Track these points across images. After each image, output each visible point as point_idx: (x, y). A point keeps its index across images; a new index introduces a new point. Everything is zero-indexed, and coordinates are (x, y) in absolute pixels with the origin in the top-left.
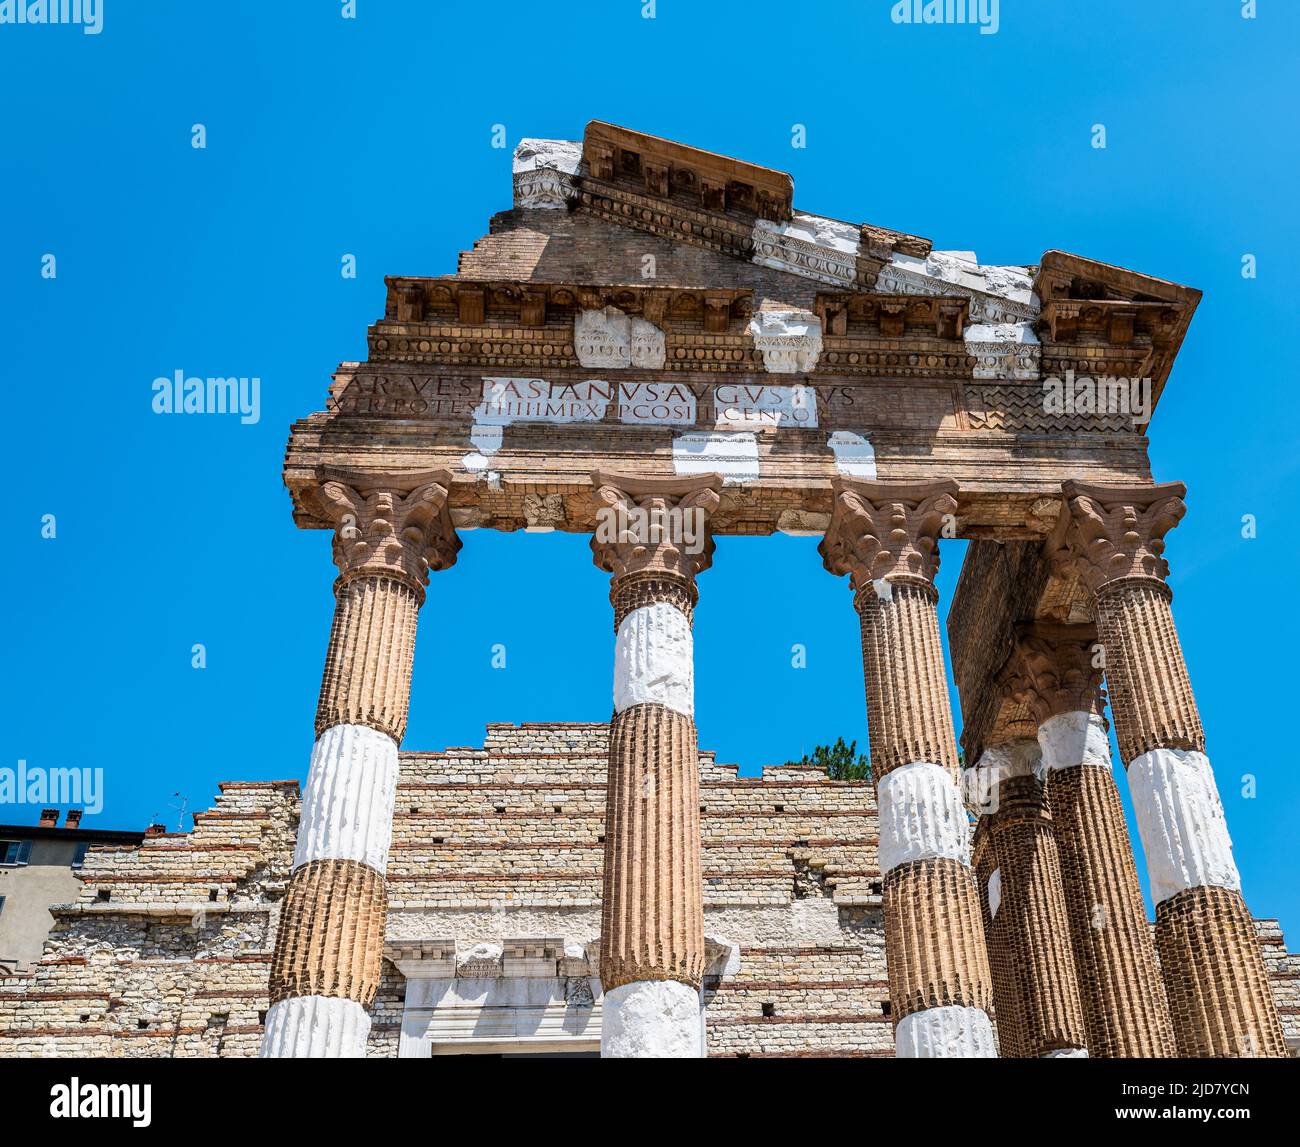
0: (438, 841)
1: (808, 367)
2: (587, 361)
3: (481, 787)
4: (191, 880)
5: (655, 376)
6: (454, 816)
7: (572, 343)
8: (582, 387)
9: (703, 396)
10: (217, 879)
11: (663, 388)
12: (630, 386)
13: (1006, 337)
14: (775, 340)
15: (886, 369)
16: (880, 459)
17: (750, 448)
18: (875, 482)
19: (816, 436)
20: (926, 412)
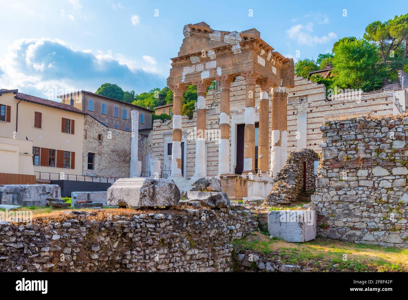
0: (234, 95)
1: (215, 58)
2: (193, 63)
3: (239, 86)
5: (199, 63)
7: (190, 61)
8: (192, 67)
9: (204, 65)
11: (200, 65)
12: (197, 65)
13: (237, 48)
14: (211, 55)
15: (224, 56)
16: (222, 71)
17: (208, 73)
18: (221, 75)
19: (215, 69)
20: (228, 61)
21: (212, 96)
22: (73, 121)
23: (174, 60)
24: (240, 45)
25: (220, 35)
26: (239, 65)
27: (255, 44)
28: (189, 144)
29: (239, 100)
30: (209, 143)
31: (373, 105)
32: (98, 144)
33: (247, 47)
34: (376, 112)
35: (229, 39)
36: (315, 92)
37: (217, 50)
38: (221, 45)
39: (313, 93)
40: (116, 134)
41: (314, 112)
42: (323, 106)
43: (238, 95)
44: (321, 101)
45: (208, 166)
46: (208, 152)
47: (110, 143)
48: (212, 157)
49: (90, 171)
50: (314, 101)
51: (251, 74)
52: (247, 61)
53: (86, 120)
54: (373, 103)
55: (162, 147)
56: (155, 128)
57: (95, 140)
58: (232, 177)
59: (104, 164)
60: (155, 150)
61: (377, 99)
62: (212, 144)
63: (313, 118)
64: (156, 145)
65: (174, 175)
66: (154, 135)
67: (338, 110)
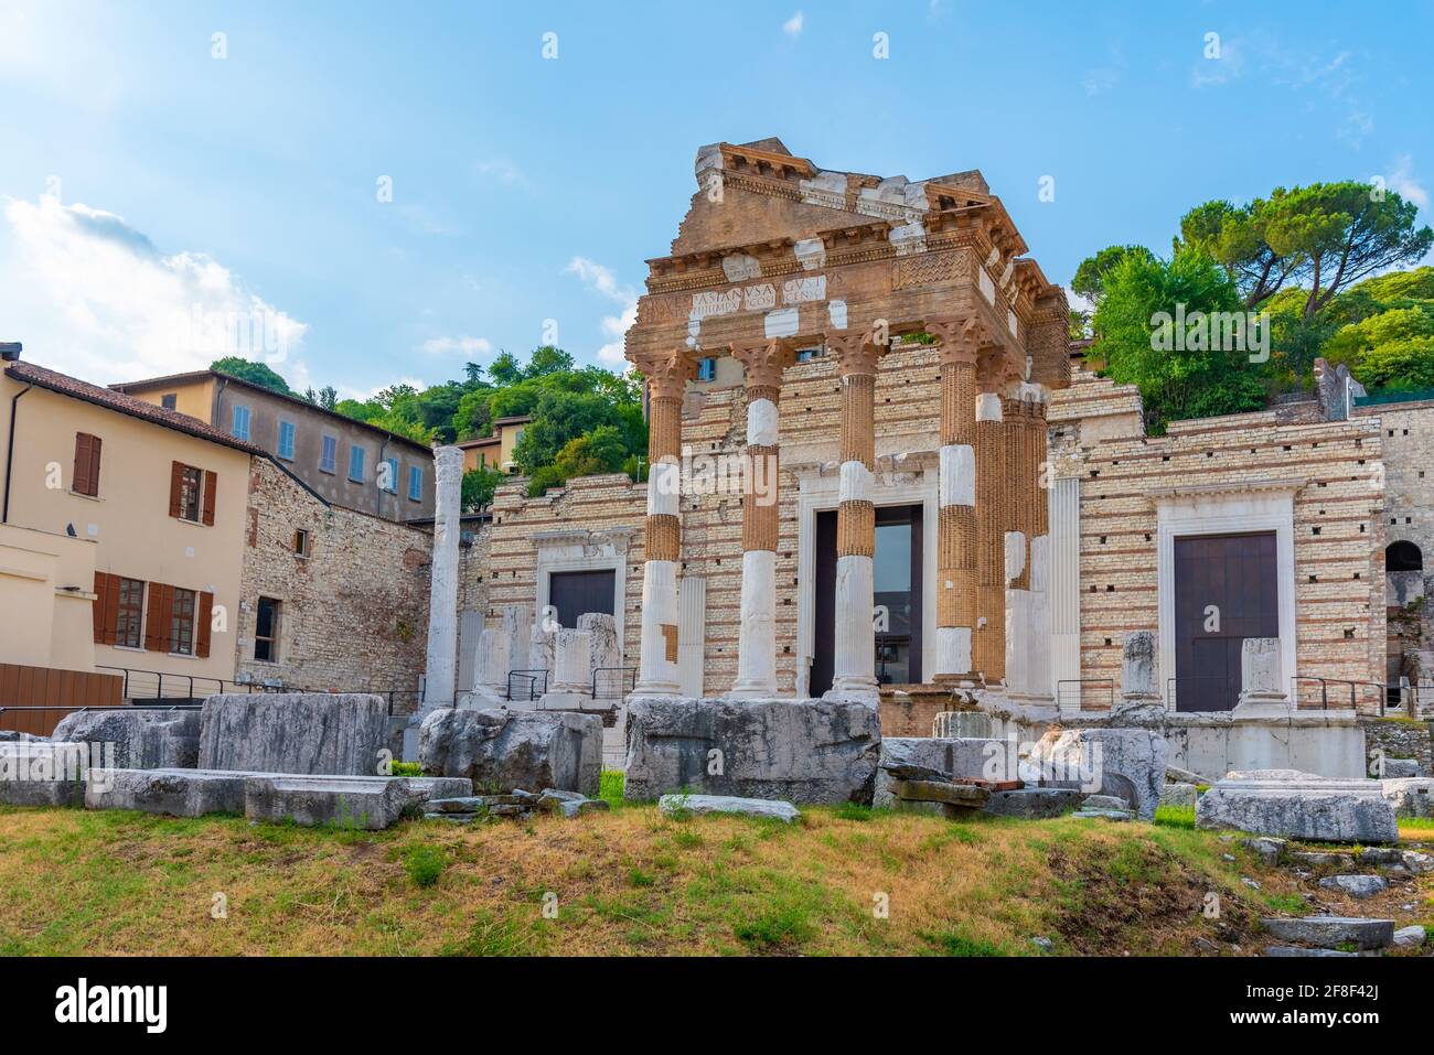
0: (809, 409)
1: (822, 265)
2: (731, 280)
4: (703, 440)
5: (758, 281)
6: (815, 395)
7: (723, 272)
8: (730, 293)
9: (778, 289)
10: (714, 438)
11: (762, 287)
12: (749, 288)
13: (909, 233)
14: (805, 256)
15: (856, 260)
16: (849, 314)
17: (796, 316)
18: (845, 327)
19: (823, 305)
20: (874, 281)
21: (726, 410)
22: (212, 477)
23: (661, 266)
24: (925, 227)
25: (846, 186)
26: (915, 294)
27: (978, 222)
28: (633, 575)
29: (830, 426)
30: (713, 574)
31: (1313, 461)
32: (293, 565)
33: (951, 232)
34: (1324, 485)
35: (877, 202)
36: (1108, 409)
37: (836, 237)
38: (845, 221)
39: (1102, 412)
40: (357, 530)
41: (1104, 478)
42: (1138, 458)
43: (824, 411)
44: (1128, 440)
45: (706, 657)
46: (708, 607)
47: (335, 565)
48: (723, 623)
49: (263, 665)
50: (1102, 441)
51: (964, 329)
52: (948, 283)
53: (258, 476)
54: (1312, 453)
55: (530, 584)
56: (502, 514)
57: (285, 551)
58: (931, 695)
59: (311, 641)
60: (498, 593)
61: (1325, 441)
62: (726, 578)
63: (1103, 497)
64: (505, 578)
65: (652, 685)
66: (495, 540)
67: (1191, 472)
